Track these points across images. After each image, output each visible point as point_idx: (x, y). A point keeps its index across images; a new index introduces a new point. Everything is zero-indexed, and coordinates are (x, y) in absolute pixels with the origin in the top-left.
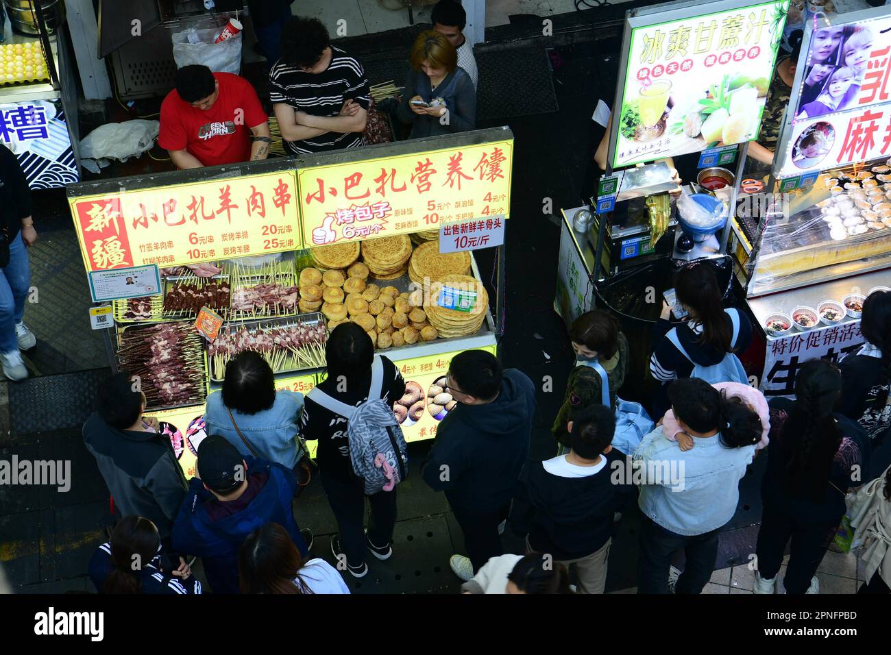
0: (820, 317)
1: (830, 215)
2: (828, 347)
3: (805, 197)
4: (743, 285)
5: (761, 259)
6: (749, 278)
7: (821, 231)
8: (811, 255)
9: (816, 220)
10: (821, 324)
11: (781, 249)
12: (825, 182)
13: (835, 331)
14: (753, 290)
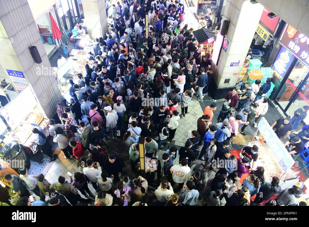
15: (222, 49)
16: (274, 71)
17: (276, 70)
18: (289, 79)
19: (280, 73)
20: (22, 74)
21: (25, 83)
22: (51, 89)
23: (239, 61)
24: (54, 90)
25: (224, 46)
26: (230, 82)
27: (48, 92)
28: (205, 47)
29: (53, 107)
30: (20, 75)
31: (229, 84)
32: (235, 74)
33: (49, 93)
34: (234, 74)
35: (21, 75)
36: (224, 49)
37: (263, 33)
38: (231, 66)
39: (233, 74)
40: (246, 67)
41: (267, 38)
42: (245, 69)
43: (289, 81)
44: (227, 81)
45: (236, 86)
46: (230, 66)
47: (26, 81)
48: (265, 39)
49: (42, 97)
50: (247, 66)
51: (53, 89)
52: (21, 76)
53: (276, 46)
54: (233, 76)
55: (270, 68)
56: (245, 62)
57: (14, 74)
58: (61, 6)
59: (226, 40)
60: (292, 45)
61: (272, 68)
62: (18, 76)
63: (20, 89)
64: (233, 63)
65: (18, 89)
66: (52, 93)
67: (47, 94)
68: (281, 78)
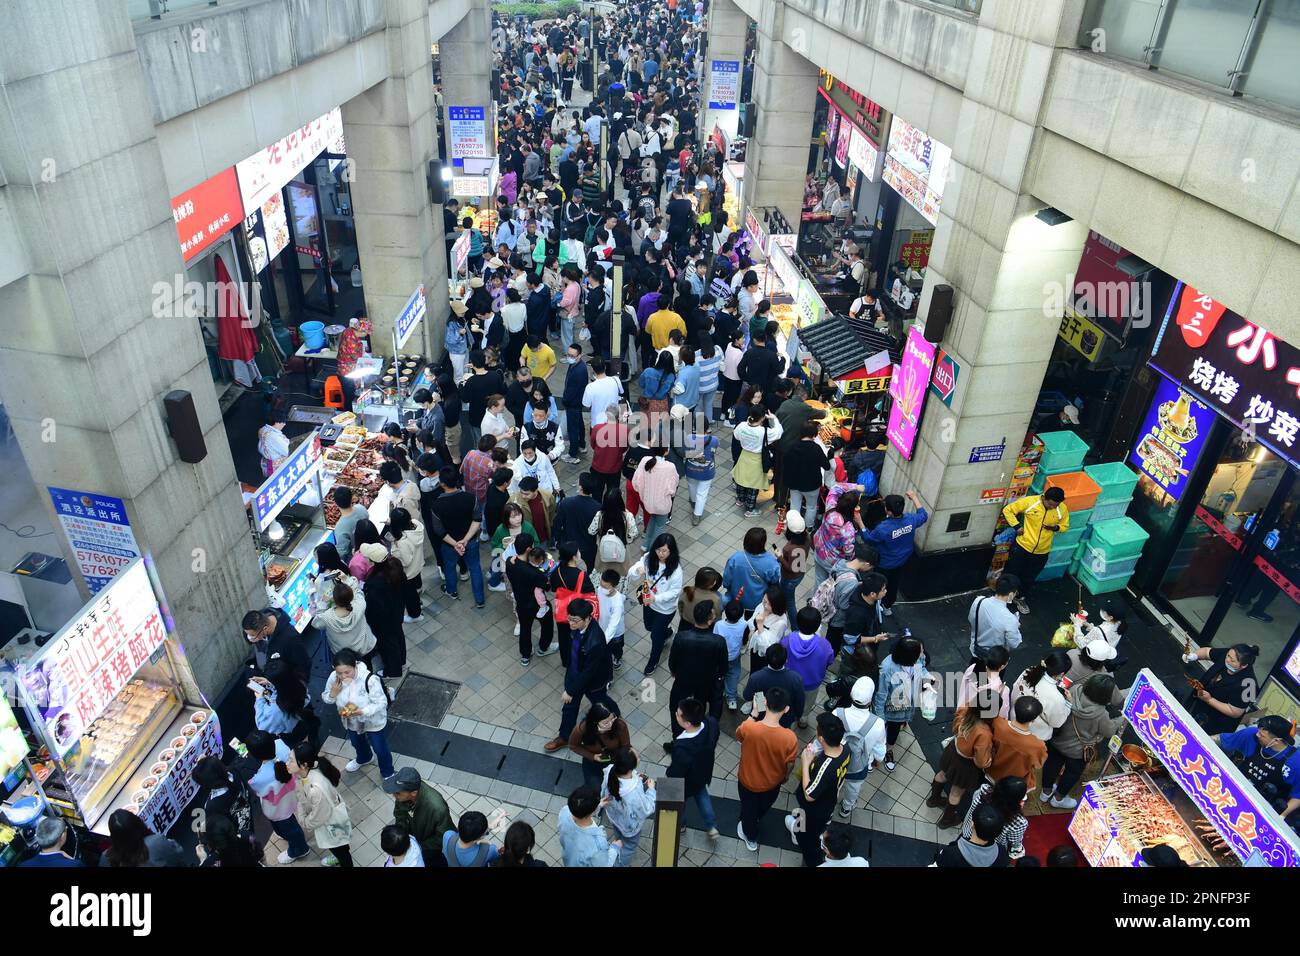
0: (137, 805)
1: (98, 755)
2: (152, 815)
3: (82, 756)
4: (82, 825)
5: (82, 804)
6: (83, 820)
7: (100, 766)
8: (105, 781)
9: (94, 763)
10: (140, 807)
11: (88, 790)
12: (86, 743)
13: (149, 805)
14: (89, 823)
15: (933, 397)
16: (1138, 478)
17: (1147, 472)
18: (1203, 506)
19: (1165, 483)
20: (120, 509)
21: (127, 546)
22: (230, 573)
23: (1004, 440)
24: (238, 576)
25: (940, 385)
26: (972, 524)
27: (216, 585)
28: (855, 389)
29: (229, 652)
30: (108, 510)
31: (967, 535)
32: (987, 495)
33: (218, 590)
34: (985, 492)
35: (114, 510)
36: (940, 396)
37: (1078, 328)
38: (974, 459)
39: (981, 493)
40: (1030, 463)
41: (1097, 347)
42: (1027, 471)
43: (1206, 513)
44: (959, 522)
45: (993, 540)
46: (970, 462)
47: (133, 540)
48: (1090, 351)
49: (191, 609)
50: (1035, 461)
51: (237, 570)
52: (115, 515)
53: (1136, 376)
54: (982, 501)
55: (1120, 466)
56: (1027, 443)
57: (83, 508)
58: (259, 230)
59: (948, 360)
60: (1202, 372)
61: (1128, 464)
62: (97, 518)
63: (98, 574)
64: (981, 450)
65: (91, 574)
66: (230, 588)
67: (210, 592)
68: (1169, 504)
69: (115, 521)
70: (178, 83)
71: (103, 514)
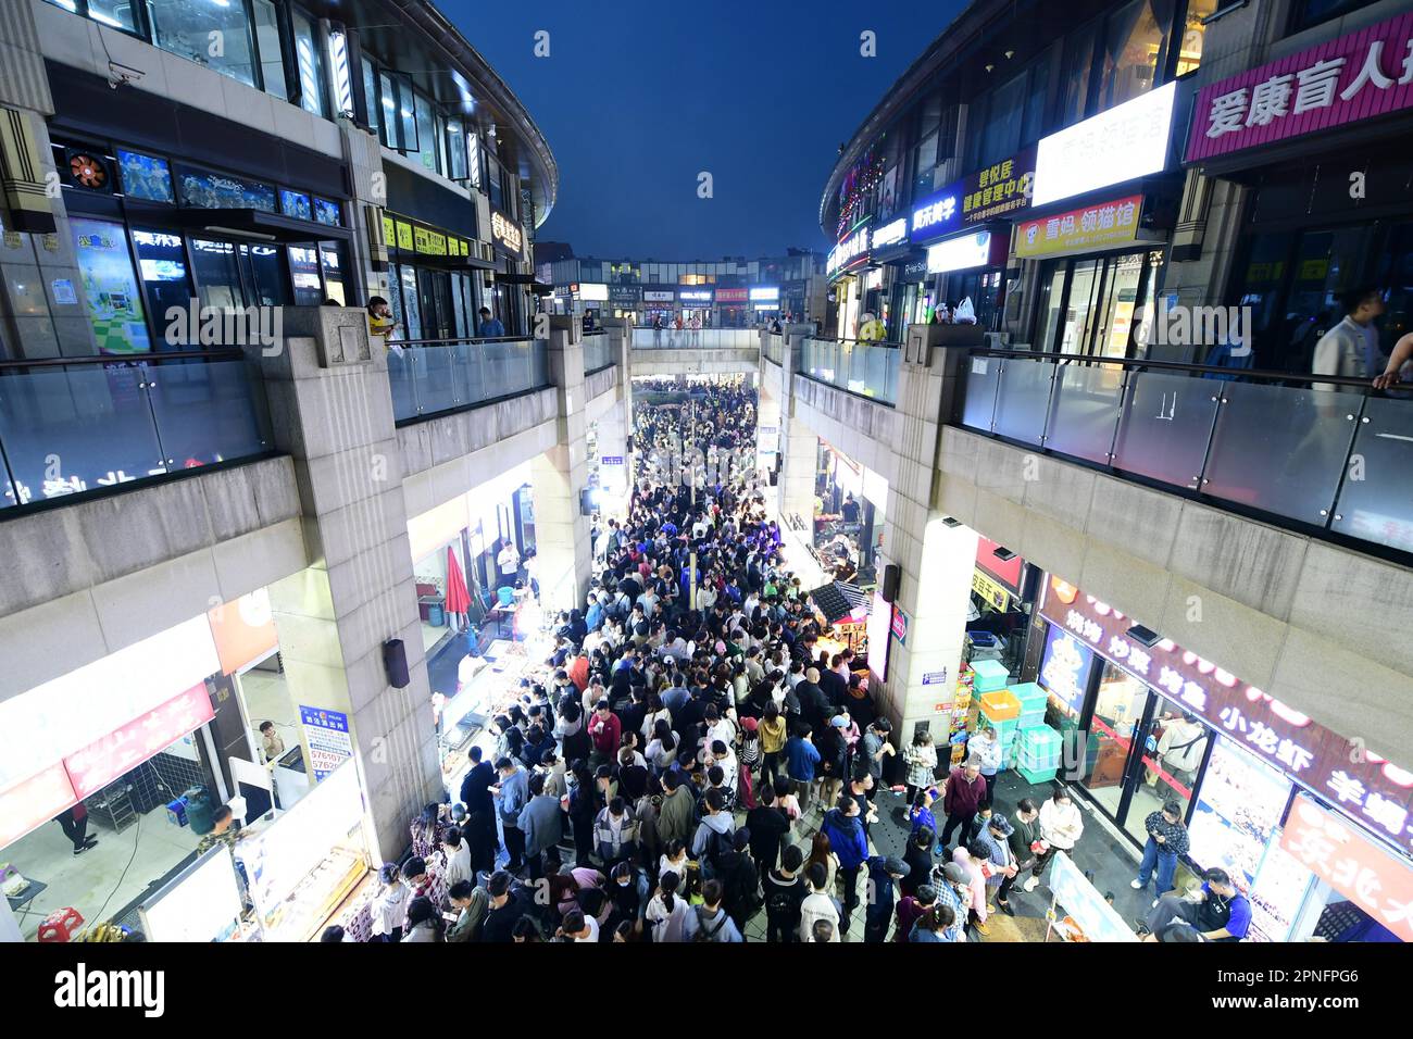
15: (894, 637)
16: (1048, 694)
17: (1052, 690)
18: (1097, 716)
19: (1066, 699)
20: (344, 721)
21: (344, 748)
22: (416, 766)
23: (945, 669)
24: (423, 769)
25: (898, 631)
27: (405, 775)
28: (846, 630)
30: (336, 722)
32: (939, 708)
33: (406, 779)
34: (937, 706)
35: (341, 722)
36: (898, 638)
37: (990, 589)
38: (926, 682)
39: (934, 707)
40: (967, 684)
41: (1004, 602)
42: (966, 690)
43: (1100, 721)
45: (950, 741)
46: (924, 684)
47: (349, 742)
48: (1000, 604)
49: (384, 794)
50: (970, 683)
51: (422, 763)
52: (340, 726)
53: (1034, 623)
54: (936, 713)
55: (1033, 685)
56: (963, 670)
57: (320, 720)
58: (480, 530)
59: (900, 613)
60: (1074, 619)
61: (1039, 683)
62: (328, 727)
63: (323, 768)
64: (930, 675)
65: (318, 768)
66: (415, 778)
67: (399, 780)
68: (1074, 715)
69: (339, 730)
70: (422, 453)
71: (332, 724)
